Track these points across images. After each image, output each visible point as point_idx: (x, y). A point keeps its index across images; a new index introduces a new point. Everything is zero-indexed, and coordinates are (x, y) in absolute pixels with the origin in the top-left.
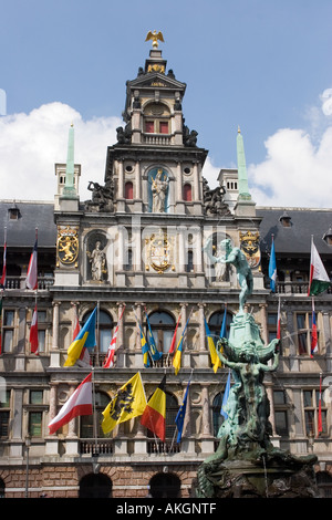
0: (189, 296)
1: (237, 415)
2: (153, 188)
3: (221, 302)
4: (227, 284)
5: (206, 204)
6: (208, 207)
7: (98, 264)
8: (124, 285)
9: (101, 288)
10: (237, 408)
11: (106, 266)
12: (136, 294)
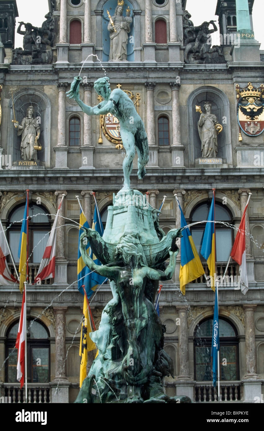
0: (160, 179)
1: (111, 346)
2: (109, 28)
3: (207, 187)
4: (219, 161)
5: (189, 47)
6: (190, 52)
7: (29, 138)
8: (65, 167)
9: (32, 172)
10: (111, 335)
11: (41, 141)
12: (83, 178)
